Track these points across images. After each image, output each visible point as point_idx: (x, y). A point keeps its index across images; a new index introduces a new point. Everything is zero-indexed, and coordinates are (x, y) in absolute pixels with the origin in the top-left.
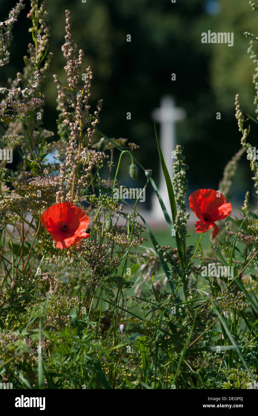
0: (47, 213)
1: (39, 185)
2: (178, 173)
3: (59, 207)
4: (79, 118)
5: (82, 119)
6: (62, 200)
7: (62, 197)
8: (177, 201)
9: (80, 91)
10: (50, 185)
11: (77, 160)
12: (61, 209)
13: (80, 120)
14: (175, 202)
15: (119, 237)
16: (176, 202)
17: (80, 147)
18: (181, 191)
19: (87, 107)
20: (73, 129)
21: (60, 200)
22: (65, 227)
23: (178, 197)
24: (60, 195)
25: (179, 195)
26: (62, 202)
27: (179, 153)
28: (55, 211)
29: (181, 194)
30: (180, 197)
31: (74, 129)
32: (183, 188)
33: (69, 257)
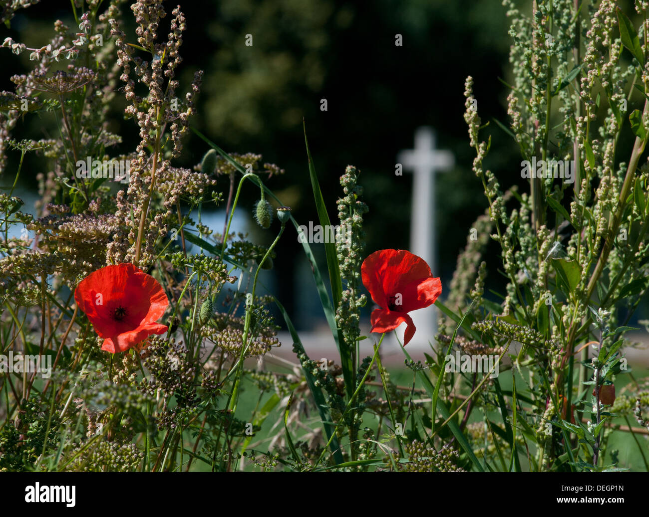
0: (88, 283)
1: (77, 230)
2: (348, 219)
3: (112, 273)
4: (155, 103)
5: (160, 106)
6: (116, 259)
7: (118, 254)
8: (344, 272)
9: (160, 52)
10: (98, 231)
11: (149, 183)
12: (115, 278)
13: (158, 108)
14: (339, 273)
15: (228, 336)
16: (342, 274)
17: (156, 159)
18: (352, 254)
19: (171, 83)
20: (143, 124)
21: (113, 259)
22: (121, 311)
23: (346, 263)
24: (114, 250)
25: (347, 261)
26: (117, 264)
27: (351, 181)
28: (103, 280)
29: (352, 258)
30: (350, 265)
31: (146, 123)
32: (356, 247)
33: (126, 369)
